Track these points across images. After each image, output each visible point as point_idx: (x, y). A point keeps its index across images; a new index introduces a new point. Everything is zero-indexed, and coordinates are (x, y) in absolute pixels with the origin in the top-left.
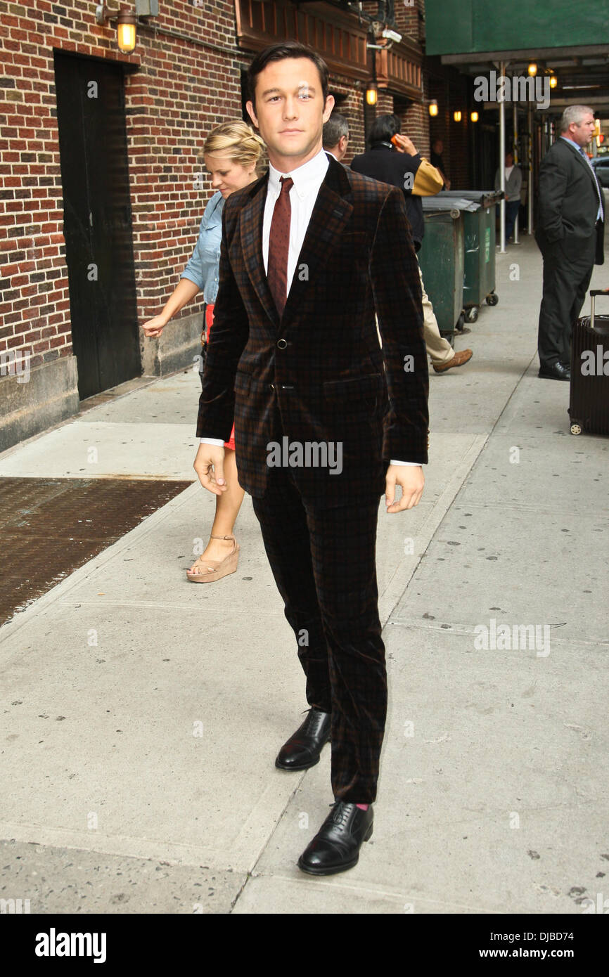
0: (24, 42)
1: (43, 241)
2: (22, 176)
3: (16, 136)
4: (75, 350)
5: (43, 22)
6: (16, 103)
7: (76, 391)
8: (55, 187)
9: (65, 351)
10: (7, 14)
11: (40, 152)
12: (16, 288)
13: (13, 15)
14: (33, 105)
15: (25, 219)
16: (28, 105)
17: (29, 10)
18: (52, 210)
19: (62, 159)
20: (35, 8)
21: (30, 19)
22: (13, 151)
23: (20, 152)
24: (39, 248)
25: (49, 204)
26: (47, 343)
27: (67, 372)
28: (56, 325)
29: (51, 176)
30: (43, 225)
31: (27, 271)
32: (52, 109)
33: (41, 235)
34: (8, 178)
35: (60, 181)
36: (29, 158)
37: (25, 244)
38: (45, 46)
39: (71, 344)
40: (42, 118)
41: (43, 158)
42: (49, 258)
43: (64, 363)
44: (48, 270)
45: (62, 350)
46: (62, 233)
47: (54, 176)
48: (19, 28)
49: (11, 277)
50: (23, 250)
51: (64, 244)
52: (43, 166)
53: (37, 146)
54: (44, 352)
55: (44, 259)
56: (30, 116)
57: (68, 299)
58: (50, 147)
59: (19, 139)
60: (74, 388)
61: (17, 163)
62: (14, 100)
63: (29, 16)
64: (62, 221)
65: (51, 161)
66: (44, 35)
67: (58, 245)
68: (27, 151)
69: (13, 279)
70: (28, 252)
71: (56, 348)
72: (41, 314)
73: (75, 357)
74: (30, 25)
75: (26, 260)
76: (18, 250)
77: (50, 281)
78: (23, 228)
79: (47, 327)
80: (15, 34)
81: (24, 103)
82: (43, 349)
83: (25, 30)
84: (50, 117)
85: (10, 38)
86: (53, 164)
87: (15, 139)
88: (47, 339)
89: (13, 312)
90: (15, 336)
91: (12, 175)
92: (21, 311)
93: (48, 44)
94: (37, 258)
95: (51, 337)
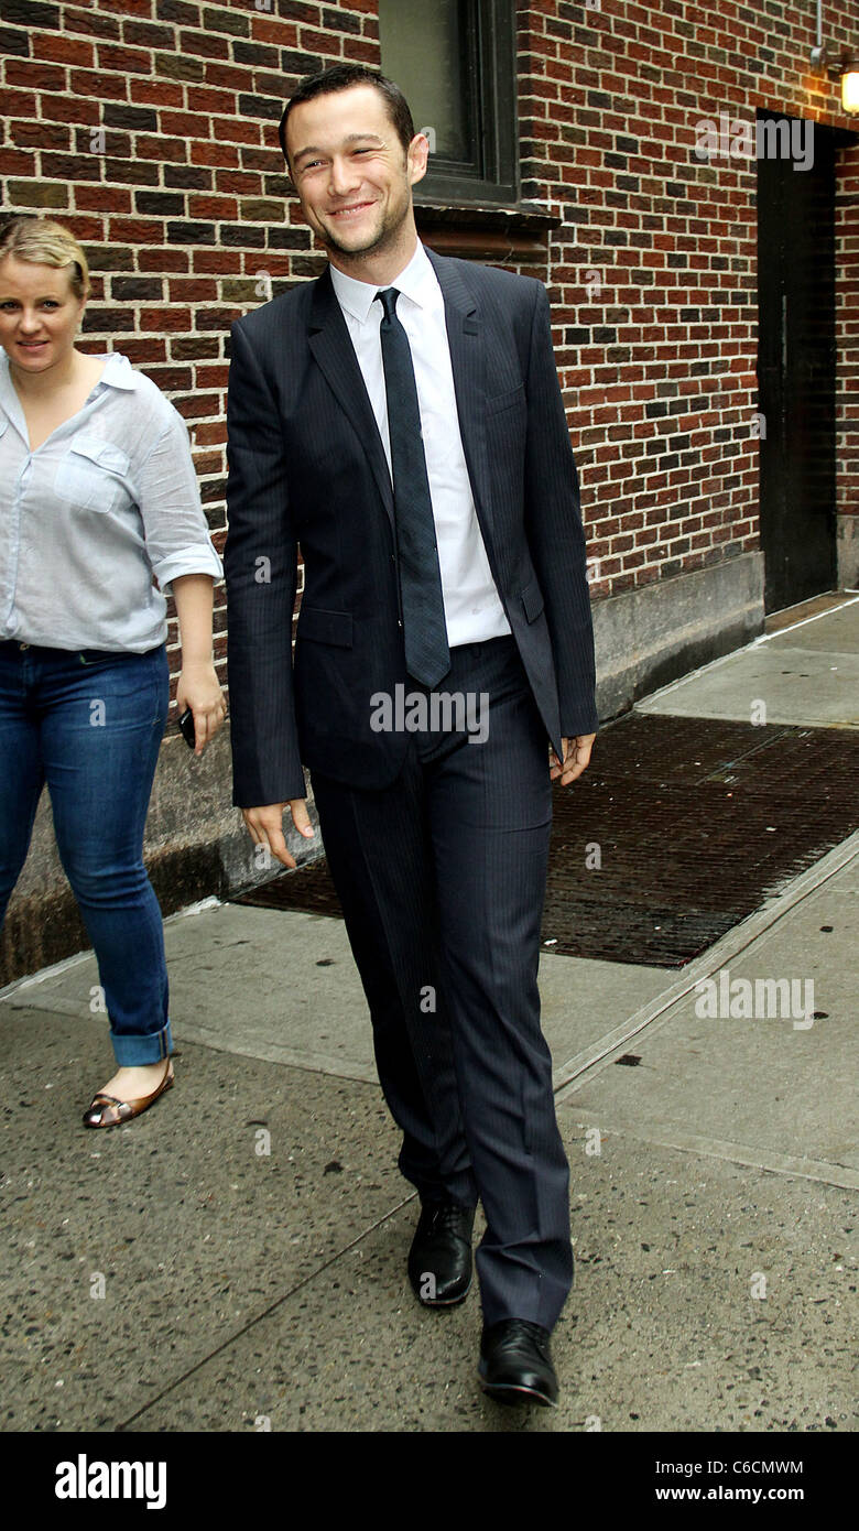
0: (722, 100)
1: (730, 384)
2: (712, 289)
3: (706, 233)
4: (761, 543)
5: (746, 72)
6: (708, 185)
7: (761, 602)
8: (749, 306)
9: (750, 544)
10: (704, 61)
11: (733, 256)
12: (697, 449)
13: (712, 62)
14: (729, 189)
15: (710, 350)
16: (723, 188)
17: (731, 55)
18: (745, 340)
19: (760, 267)
20: (738, 52)
21: (732, 68)
22: (703, 253)
23: (710, 255)
24: (725, 393)
25: (740, 331)
26: (727, 530)
27: (752, 573)
28: (740, 506)
29: (746, 290)
30: (733, 361)
31: (711, 425)
32: (751, 195)
33: (729, 374)
34: (694, 291)
35: (757, 299)
36: (720, 264)
37: (710, 386)
38: (747, 106)
39: (758, 533)
40: (739, 207)
41: (738, 265)
42: (737, 408)
43: (749, 560)
44: (735, 425)
45: (746, 542)
46: (753, 373)
47: (749, 291)
48: (717, 81)
49: (690, 433)
50: (706, 395)
51: (756, 390)
52: (737, 276)
53: (728, 247)
54: (725, 543)
55: (731, 409)
56: (724, 205)
57: (757, 469)
58: (746, 249)
59: (709, 236)
60: (759, 597)
61: (705, 271)
62: (707, 182)
63: (731, 64)
64: (755, 356)
65: (746, 270)
66: (747, 90)
67: (750, 390)
68: (718, 254)
69: (694, 435)
70: (713, 398)
71: (739, 539)
72: (725, 489)
73: (762, 552)
74: (730, 77)
75: (710, 410)
76: (701, 395)
77: (737, 441)
78: (707, 363)
79: (730, 507)
80: (713, 88)
81: (717, 187)
82: (724, 539)
83: (723, 83)
84: (748, 206)
85: (706, 95)
86: (749, 273)
87: (704, 236)
88: (728, 525)
89: (690, 483)
90: (691, 517)
91: (699, 288)
92: (700, 482)
93: (751, 103)
94: (723, 407)
95: (734, 523)
